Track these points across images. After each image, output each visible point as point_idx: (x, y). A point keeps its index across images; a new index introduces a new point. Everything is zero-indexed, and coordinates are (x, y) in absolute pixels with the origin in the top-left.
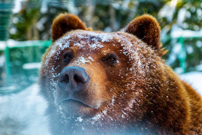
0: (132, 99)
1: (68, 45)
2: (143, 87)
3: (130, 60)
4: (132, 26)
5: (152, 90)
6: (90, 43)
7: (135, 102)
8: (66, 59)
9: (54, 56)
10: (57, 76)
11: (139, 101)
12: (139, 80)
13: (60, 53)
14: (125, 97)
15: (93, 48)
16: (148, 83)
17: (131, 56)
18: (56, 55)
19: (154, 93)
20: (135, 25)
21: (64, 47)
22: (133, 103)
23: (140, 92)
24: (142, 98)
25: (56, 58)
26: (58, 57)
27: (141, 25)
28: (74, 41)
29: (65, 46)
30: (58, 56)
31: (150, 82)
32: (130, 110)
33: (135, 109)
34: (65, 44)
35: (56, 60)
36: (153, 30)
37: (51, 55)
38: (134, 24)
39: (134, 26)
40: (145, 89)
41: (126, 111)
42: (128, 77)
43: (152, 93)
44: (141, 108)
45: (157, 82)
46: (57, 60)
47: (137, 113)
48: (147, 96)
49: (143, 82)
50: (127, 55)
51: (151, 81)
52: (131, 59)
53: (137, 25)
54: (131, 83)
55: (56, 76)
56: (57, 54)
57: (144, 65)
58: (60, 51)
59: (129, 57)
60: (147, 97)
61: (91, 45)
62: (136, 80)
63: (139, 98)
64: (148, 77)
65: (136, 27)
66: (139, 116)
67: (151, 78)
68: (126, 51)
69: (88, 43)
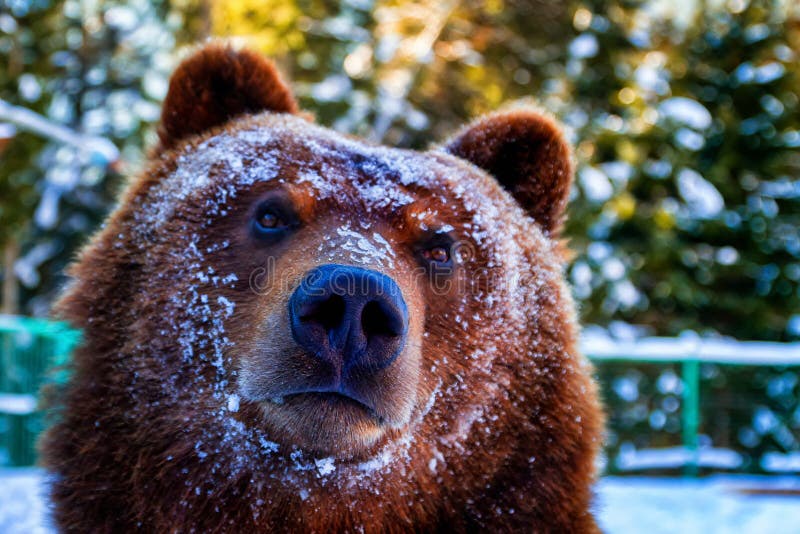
0: (475, 407)
1: (272, 169)
2: (513, 368)
3: (491, 264)
4: (479, 138)
5: (539, 377)
6: (361, 182)
7: (481, 420)
8: (263, 226)
9: (205, 198)
10: (215, 279)
11: (495, 418)
12: (507, 341)
13: (235, 194)
14: (457, 397)
15: (376, 203)
16: (530, 353)
17: (495, 251)
18: (215, 199)
19: (545, 390)
20: (489, 137)
21: (253, 175)
22: (471, 422)
23: (500, 386)
24: (503, 408)
25: (210, 208)
26: (223, 207)
27: (514, 140)
28: (298, 162)
29: (254, 172)
30: (224, 202)
31: (535, 350)
32: (458, 445)
33: (474, 445)
34: (256, 164)
35: (212, 216)
36: (550, 169)
37: (186, 192)
38: (487, 134)
39: (487, 140)
40: (517, 376)
41: (445, 446)
42: (481, 327)
43: (538, 388)
44: (496, 442)
45: (558, 352)
46: (217, 219)
47: (479, 458)
48: (522, 399)
49: (517, 349)
50: (484, 247)
51: (540, 349)
52: (494, 261)
53: (499, 139)
54: (484, 350)
55: (211, 281)
56: (218, 194)
57: (523, 290)
58: (236, 186)
59: (490, 256)
60: (521, 404)
61: (365, 188)
62: (498, 338)
63: (496, 407)
64: (533, 334)
65: (491, 144)
66: (485, 473)
67: (540, 339)
68: (481, 230)
69: (351, 177)
